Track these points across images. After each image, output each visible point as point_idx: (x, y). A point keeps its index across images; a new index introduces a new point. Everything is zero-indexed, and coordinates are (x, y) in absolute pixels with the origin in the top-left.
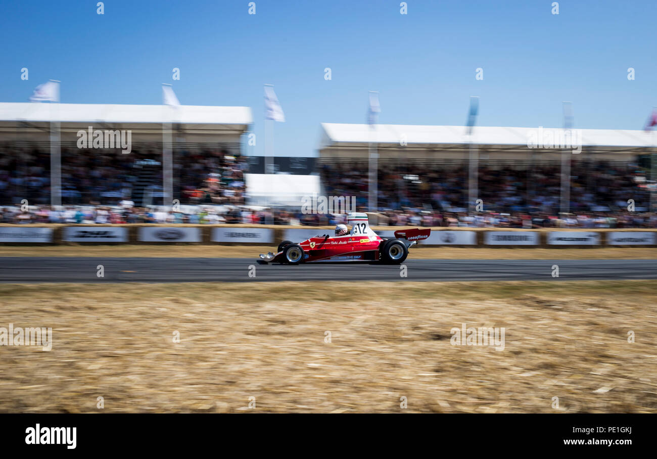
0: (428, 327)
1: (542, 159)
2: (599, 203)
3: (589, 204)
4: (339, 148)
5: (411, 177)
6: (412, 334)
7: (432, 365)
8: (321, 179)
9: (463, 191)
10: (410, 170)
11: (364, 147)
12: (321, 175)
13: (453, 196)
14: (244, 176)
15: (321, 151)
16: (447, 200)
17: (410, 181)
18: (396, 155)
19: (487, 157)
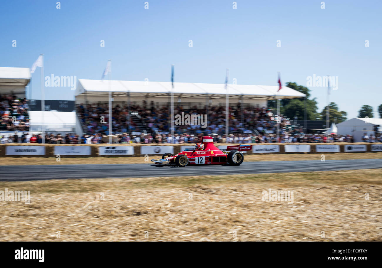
0: (131, 208)
1: (213, 102)
2: (248, 128)
3: (242, 129)
4: (88, 95)
5: (136, 113)
6: (122, 212)
7: (130, 231)
8: (77, 114)
9: (168, 121)
10: (134, 109)
11: (105, 94)
12: (76, 112)
13: (160, 125)
14: (28, 112)
15: (76, 97)
16: (158, 127)
17: (135, 116)
18: (126, 100)
19: (180, 101)
